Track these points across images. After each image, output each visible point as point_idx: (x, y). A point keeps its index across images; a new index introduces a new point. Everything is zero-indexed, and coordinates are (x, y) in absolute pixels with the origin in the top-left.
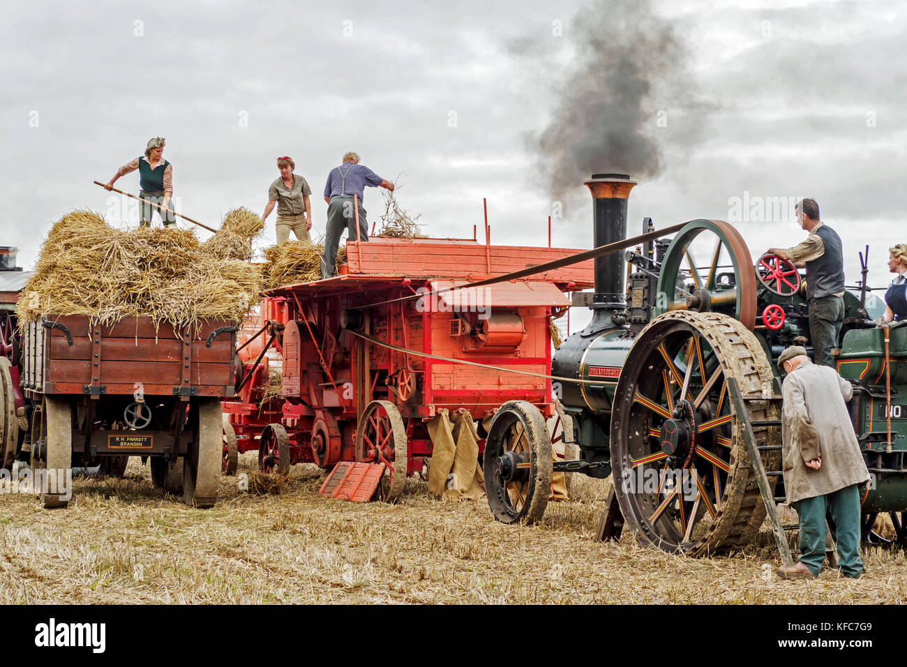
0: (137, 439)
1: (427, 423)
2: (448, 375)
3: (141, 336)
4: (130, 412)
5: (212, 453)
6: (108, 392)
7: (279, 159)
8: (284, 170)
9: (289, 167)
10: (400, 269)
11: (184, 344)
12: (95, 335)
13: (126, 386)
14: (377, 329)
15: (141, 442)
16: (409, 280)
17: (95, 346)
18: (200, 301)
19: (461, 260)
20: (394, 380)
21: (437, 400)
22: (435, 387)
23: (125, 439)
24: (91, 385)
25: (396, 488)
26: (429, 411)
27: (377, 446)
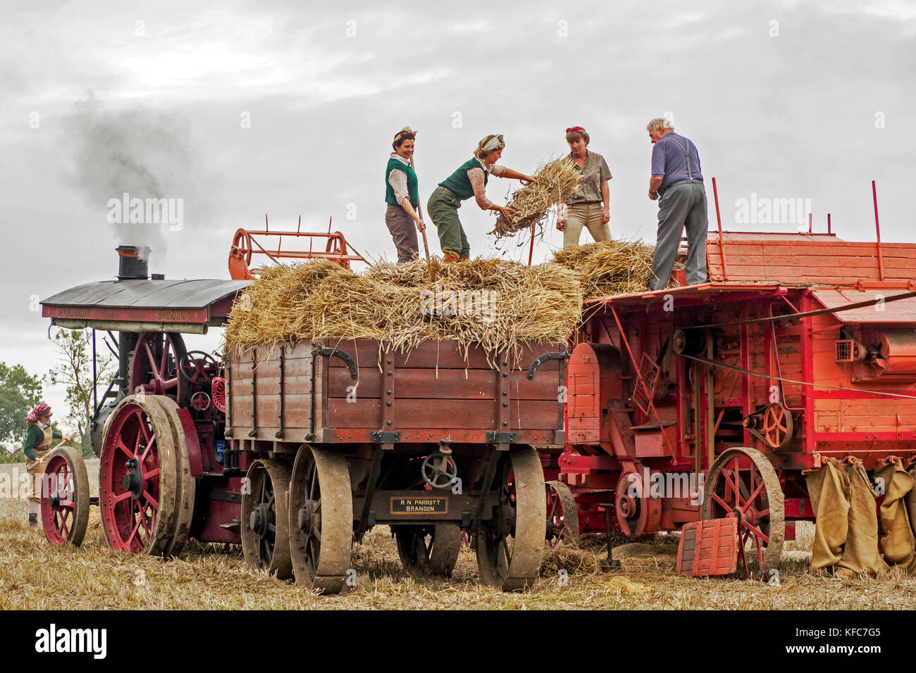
0: (427, 502)
1: (806, 476)
2: (834, 414)
3: (444, 365)
4: (430, 466)
5: (533, 519)
6: (403, 440)
7: (568, 130)
8: (576, 145)
9: (582, 142)
10: (773, 274)
11: (501, 375)
12: (387, 366)
13: (426, 432)
14: (723, 353)
15: (432, 506)
16: (785, 289)
17: (387, 379)
18: (519, 318)
19: (846, 263)
20: (755, 421)
21: (821, 446)
22: (818, 429)
23: (413, 502)
24: (381, 431)
25: (770, 562)
26: (812, 460)
27: (738, 507)
